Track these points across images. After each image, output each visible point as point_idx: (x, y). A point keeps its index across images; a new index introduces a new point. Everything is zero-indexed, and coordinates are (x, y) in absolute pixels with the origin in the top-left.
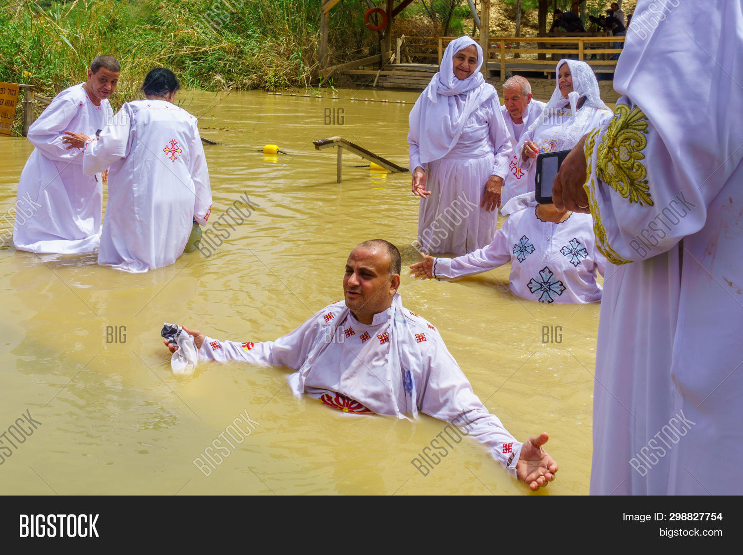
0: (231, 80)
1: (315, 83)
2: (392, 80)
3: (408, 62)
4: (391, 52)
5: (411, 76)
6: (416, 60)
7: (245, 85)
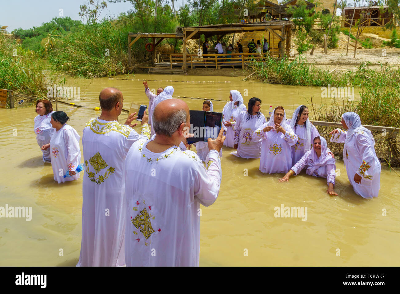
0: (96, 74)
1: (127, 73)
2: (155, 70)
3: (162, 62)
4: (155, 59)
5: (161, 68)
6: (165, 61)
7: (100, 75)
